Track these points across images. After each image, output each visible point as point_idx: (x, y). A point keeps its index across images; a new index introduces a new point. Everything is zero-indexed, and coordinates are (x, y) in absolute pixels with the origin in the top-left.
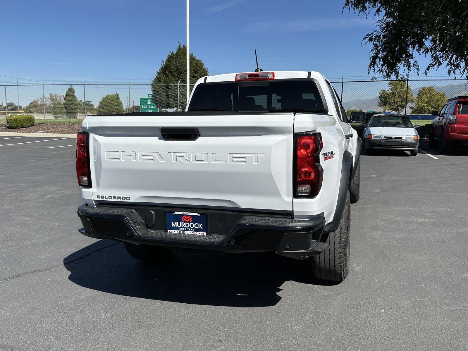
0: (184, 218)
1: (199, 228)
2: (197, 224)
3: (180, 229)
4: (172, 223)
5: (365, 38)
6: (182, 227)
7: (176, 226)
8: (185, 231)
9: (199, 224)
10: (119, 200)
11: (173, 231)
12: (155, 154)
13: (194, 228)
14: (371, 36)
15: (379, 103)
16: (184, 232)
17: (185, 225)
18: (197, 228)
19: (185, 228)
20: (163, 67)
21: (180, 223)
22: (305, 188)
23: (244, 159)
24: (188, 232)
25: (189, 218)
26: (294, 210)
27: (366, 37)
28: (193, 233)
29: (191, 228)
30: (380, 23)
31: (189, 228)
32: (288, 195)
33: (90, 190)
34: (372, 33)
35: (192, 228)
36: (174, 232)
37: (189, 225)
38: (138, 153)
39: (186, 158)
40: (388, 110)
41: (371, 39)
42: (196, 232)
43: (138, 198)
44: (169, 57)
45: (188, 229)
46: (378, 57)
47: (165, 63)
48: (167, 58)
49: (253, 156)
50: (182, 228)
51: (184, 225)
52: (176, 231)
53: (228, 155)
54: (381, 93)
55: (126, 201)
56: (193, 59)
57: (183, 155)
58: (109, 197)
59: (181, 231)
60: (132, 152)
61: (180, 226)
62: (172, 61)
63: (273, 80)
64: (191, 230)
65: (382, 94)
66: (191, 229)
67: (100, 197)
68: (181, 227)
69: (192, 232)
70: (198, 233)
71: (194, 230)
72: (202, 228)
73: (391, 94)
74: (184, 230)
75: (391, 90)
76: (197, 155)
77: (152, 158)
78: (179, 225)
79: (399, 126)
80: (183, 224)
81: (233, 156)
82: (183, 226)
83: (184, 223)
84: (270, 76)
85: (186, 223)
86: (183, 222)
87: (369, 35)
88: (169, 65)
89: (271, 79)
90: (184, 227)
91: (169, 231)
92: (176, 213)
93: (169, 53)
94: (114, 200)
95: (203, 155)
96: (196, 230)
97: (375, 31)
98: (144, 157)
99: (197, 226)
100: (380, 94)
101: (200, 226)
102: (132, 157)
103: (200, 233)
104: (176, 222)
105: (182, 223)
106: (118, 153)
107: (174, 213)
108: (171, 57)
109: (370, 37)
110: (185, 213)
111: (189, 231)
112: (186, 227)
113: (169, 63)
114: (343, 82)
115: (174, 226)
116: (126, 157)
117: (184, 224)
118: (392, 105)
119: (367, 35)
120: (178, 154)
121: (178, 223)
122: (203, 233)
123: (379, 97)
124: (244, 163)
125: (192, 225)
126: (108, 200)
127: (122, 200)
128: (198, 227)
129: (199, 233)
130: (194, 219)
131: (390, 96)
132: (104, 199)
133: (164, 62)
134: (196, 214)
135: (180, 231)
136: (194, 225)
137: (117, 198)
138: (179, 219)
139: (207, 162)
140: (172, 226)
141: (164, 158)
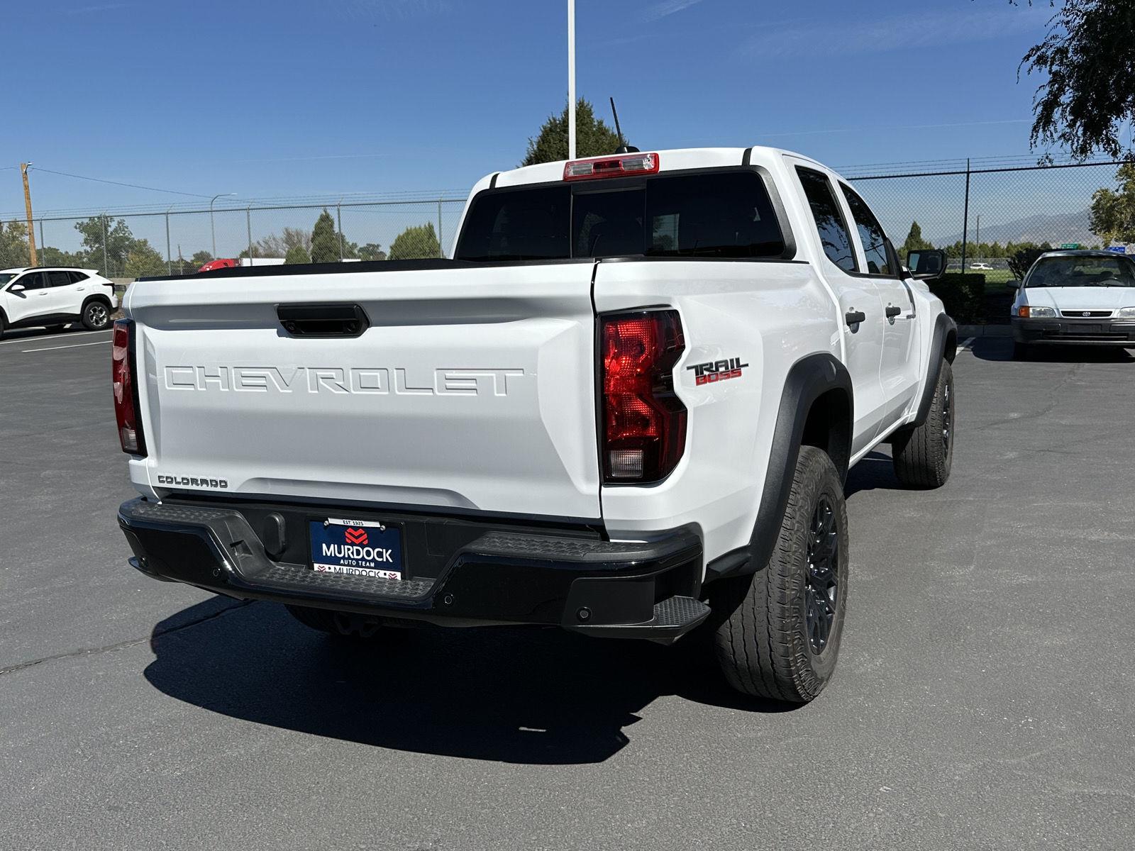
0: (350, 533)
1: (385, 560)
2: (381, 550)
3: (342, 562)
4: (324, 545)
5: (1027, 57)
6: (346, 556)
7: (333, 555)
8: (354, 568)
9: (384, 550)
10: (204, 488)
11: (327, 566)
12: (269, 373)
13: (374, 560)
14: (1043, 50)
15: (1092, 223)
16: (351, 571)
17: (352, 553)
18: (381, 560)
19: (352, 559)
20: (531, 157)
21: (342, 546)
22: (632, 458)
23: (473, 385)
24: (361, 569)
25: (362, 535)
26: (604, 518)
27: (1029, 56)
28: (372, 574)
29: (366, 561)
30: (1067, 16)
31: (363, 559)
32: (588, 479)
33: (144, 462)
34: (1045, 43)
35: (370, 561)
36: (327, 570)
37: (363, 553)
38: (233, 371)
39: (338, 383)
40: (1116, 240)
41: (1041, 60)
42: (377, 571)
43: (244, 483)
44: (546, 131)
45: (360, 562)
46: (1059, 105)
47: (535, 147)
48: (541, 133)
49: (494, 375)
50: (347, 559)
51: (350, 552)
52: (332, 567)
53: (435, 373)
54: (1098, 198)
55: (219, 489)
56: (603, 134)
57: (332, 373)
58: (183, 479)
59: (345, 568)
60: (220, 369)
61: (342, 555)
62: (552, 140)
63: (654, 175)
64: (368, 564)
65: (1100, 199)
66: (366, 564)
67: (165, 479)
68: (344, 558)
69: (368, 570)
70: (381, 573)
71: (372, 565)
72: (391, 561)
73: (1125, 200)
74: (352, 566)
75: (1124, 189)
76: (363, 373)
77: (262, 382)
78: (340, 553)
79: (1105, 283)
80: (349, 549)
81: (447, 374)
82: (348, 554)
83: (350, 547)
84: (648, 165)
85: (355, 548)
86: (348, 544)
87: (1038, 49)
88: (546, 152)
89: (650, 172)
90: (352, 557)
91: (316, 566)
92: (332, 521)
93: (546, 123)
94: (194, 487)
95: (377, 373)
96: (380, 566)
97: (1054, 37)
98: (245, 381)
99: (380, 555)
100: (1095, 200)
101: (387, 555)
102: (220, 381)
103: (388, 573)
104: (332, 545)
105: (346, 547)
106: (189, 371)
107: (326, 522)
108: (551, 130)
109: (1038, 53)
110: (352, 523)
111: (362, 567)
112: (356, 557)
113: (545, 147)
114: (968, 173)
115: (329, 554)
116: (208, 380)
117: (351, 550)
118: (1126, 229)
119: (1033, 49)
120: (321, 373)
121: (336, 546)
122: (393, 573)
123: (1093, 208)
124: (474, 394)
125: (368, 553)
126: (181, 486)
127: (210, 488)
128: (382, 557)
129: (385, 574)
130: (374, 538)
131: (1121, 204)
132: (173, 486)
133: (534, 144)
134: (377, 525)
135: (341, 567)
136: (374, 554)
137: (199, 482)
138: (338, 536)
139: (387, 393)
140: (324, 554)
141: (290, 382)
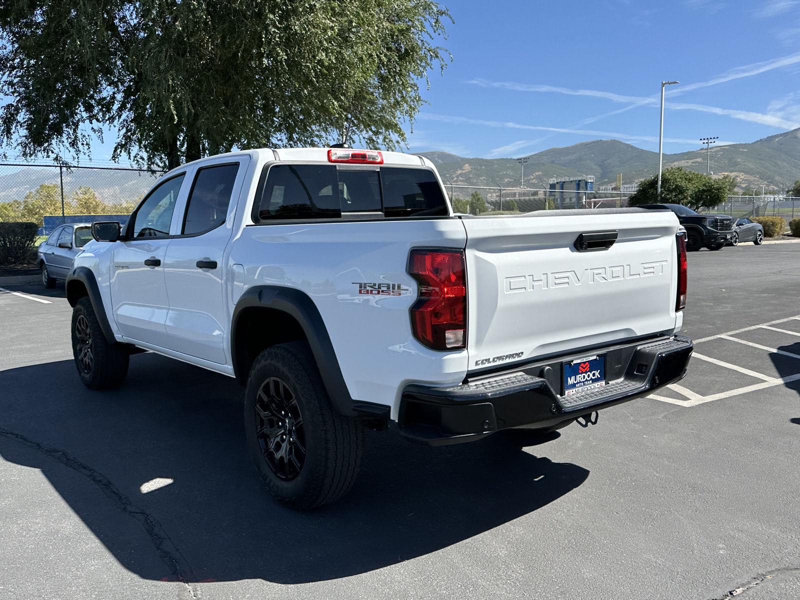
0: (582, 367)
2: (594, 372)
3: (577, 386)
4: (569, 378)
7: (573, 383)
10: (506, 361)
11: (571, 391)
12: (570, 274)
13: (591, 379)
16: (583, 389)
18: (595, 377)
19: (581, 382)
24: (587, 386)
25: (587, 366)
28: (592, 387)
31: (587, 380)
33: (464, 353)
35: (589, 380)
36: (572, 393)
38: (551, 275)
39: (603, 276)
43: (535, 349)
49: (659, 264)
51: (580, 378)
52: (574, 390)
53: (640, 266)
55: (517, 359)
57: (600, 271)
58: (494, 358)
59: (580, 388)
60: (543, 275)
61: (576, 382)
67: (480, 362)
68: (578, 383)
69: (590, 385)
70: (596, 384)
72: (599, 376)
76: (614, 269)
77: (566, 280)
78: (575, 381)
80: (580, 377)
81: (644, 266)
83: (580, 375)
85: (583, 375)
91: (566, 392)
92: (575, 362)
94: (500, 362)
95: (619, 268)
96: (594, 381)
98: (558, 281)
101: (597, 373)
102: (543, 283)
103: (599, 383)
104: (572, 377)
105: (579, 375)
106: (523, 279)
107: (573, 363)
110: (584, 360)
112: (583, 380)
115: (571, 383)
116: (535, 284)
120: (596, 271)
122: (601, 383)
125: (589, 376)
126: (491, 364)
127: (511, 360)
129: (598, 385)
130: (592, 366)
132: (486, 365)
134: (595, 357)
135: (578, 388)
137: (504, 358)
138: (575, 370)
140: (569, 384)
141: (581, 278)
